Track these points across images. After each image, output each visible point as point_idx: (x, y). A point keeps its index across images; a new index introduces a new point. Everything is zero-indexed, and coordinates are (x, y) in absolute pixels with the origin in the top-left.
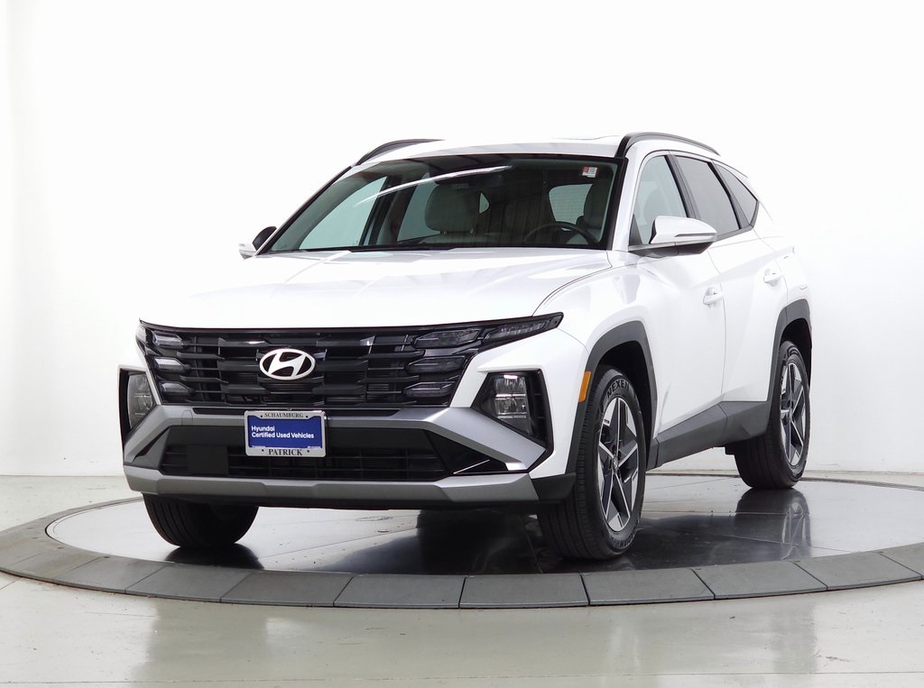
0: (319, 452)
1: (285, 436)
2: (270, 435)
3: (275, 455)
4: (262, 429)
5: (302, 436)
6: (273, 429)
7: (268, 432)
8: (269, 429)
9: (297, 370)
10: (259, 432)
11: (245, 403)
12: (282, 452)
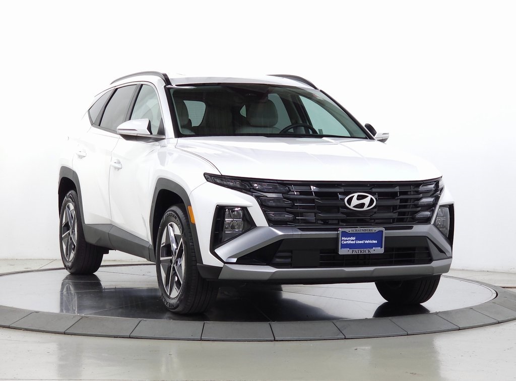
0: (380, 250)
1: (361, 242)
2: (352, 242)
3: (355, 253)
4: (348, 239)
5: (371, 242)
6: (354, 238)
7: (351, 240)
8: (352, 238)
9: (367, 204)
10: (346, 240)
11: (338, 224)
12: (359, 251)
